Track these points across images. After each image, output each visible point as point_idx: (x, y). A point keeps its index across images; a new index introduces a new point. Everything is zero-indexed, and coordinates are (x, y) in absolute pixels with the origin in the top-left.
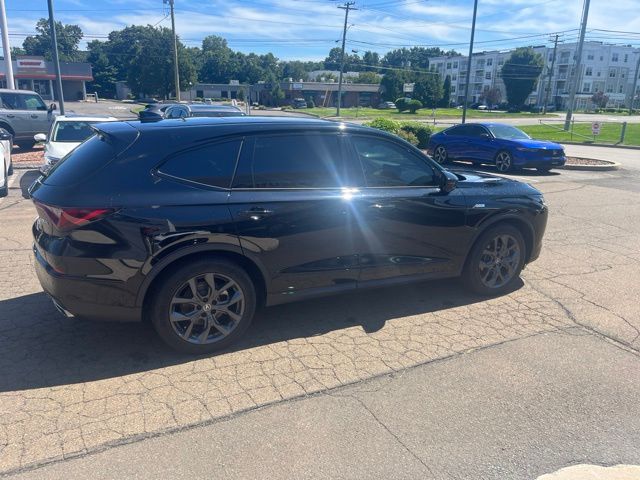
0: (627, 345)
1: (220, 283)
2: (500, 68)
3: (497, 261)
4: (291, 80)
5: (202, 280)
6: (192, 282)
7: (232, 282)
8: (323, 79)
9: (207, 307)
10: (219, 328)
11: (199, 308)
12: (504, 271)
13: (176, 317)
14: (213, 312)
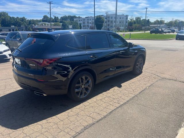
0: (176, 80)
1: (86, 78)
2: (94, 21)
3: (139, 66)
4: (33, 25)
5: (82, 78)
6: (80, 79)
7: (89, 78)
8: (44, 25)
9: (83, 86)
10: (86, 92)
11: (81, 87)
12: (140, 68)
13: (76, 90)
14: (84, 87)
